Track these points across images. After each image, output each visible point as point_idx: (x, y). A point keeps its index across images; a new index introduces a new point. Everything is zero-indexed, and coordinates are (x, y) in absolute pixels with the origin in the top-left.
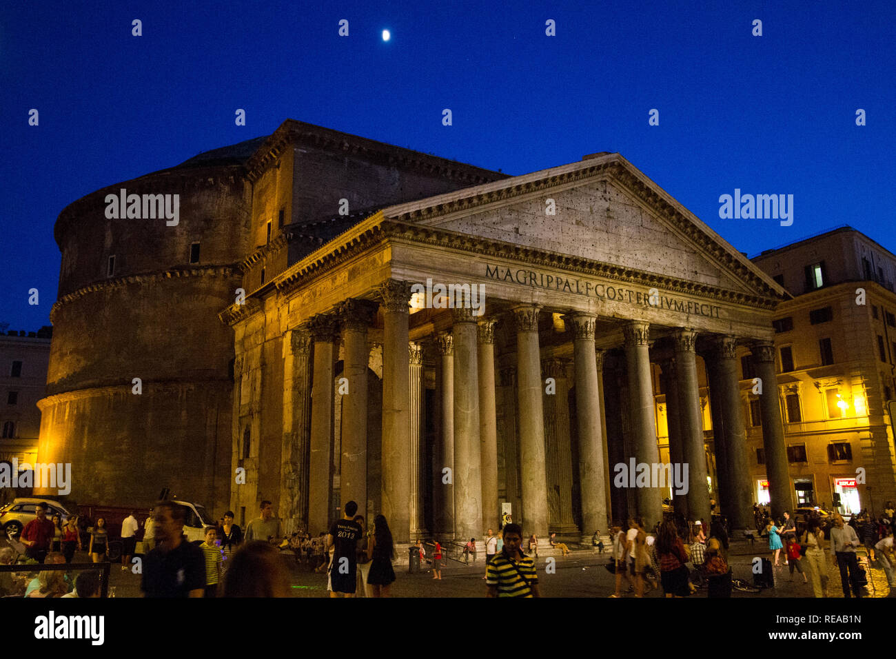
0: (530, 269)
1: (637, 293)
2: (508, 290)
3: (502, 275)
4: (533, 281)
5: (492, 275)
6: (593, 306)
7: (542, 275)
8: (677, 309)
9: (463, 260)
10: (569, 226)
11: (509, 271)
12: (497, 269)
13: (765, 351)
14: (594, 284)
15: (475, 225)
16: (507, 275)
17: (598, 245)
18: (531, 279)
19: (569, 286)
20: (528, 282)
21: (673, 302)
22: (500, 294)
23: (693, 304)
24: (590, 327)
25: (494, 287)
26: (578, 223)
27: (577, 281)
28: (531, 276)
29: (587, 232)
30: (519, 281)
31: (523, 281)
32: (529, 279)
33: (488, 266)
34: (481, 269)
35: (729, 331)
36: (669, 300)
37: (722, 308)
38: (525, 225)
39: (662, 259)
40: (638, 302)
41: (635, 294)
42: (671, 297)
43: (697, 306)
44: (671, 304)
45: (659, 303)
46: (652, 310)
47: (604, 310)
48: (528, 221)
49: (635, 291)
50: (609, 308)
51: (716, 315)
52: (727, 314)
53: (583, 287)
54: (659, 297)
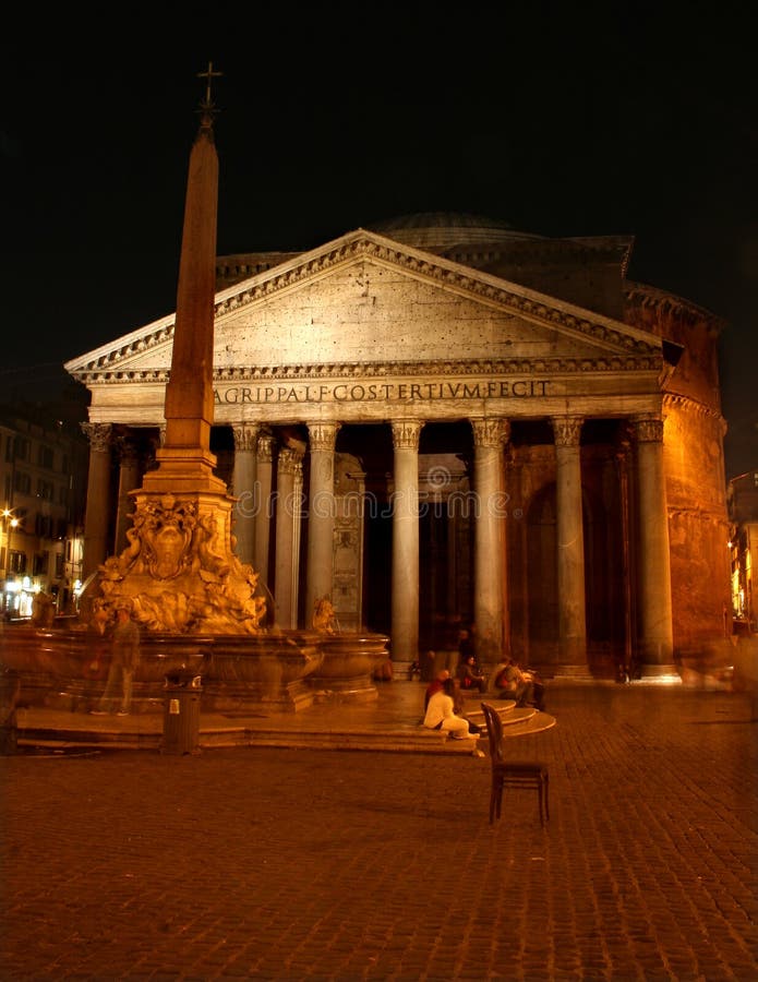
0: (242, 386)
1: (400, 386)
4: (246, 398)
6: (327, 411)
7: (259, 389)
8: (467, 395)
10: (302, 328)
13: (642, 427)
14: (331, 387)
18: (244, 396)
19: (295, 395)
20: (239, 400)
21: (462, 387)
24: (320, 436)
27: (307, 389)
28: (244, 393)
29: (328, 329)
30: (227, 401)
31: (233, 400)
32: (242, 396)
35: (563, 411)
36: (454, 387)
37: (554, 381)
38: (241, 341)
39: (448, 336)
40: (400, 397)
41: (397, 387)
42: (459, 381)
43: (505, 386)
44: (457, 390)
45: (436, 393)
46: (421, 404)
47: (343, 413)
48: (246, 334)
49: (396, 384)
50: (351, 412)
51: (541, 392)
52: (564, 388)
53: (315, 392)
54: (436, 385)
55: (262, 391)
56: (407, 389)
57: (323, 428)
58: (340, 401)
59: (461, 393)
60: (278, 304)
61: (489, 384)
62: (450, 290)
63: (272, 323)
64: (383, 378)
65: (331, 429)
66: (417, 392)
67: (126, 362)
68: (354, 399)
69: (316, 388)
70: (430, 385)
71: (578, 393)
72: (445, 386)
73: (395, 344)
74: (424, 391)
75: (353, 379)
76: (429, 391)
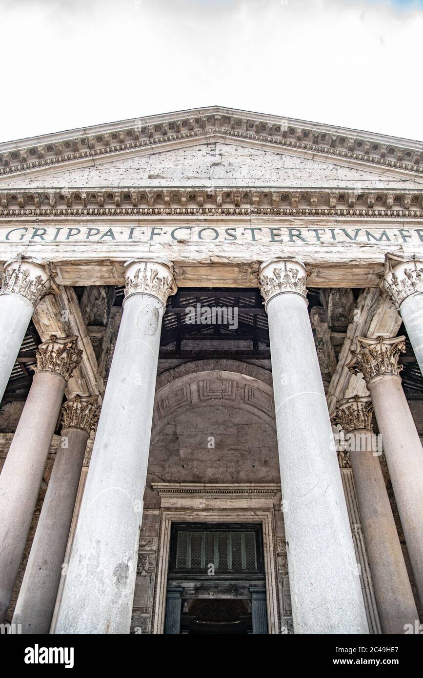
0: (35, 225)
1: (272, 230)
6: (159, 251)
7: (59, 230)
8: (372, 239)
10: (135, 181)
14: (168, 229)
20: (26, 239)
21: (362, 233)
23: (414, 233)
26: (151, 177)
28: (35, 233)
29: (169, 183)
30: (7, 240)
31: (15, 239)
32: (31, 235)
40: (274, 241)
41: (267, 231)
44: (356, 235)
45: (327, 237)
49: (265, 227)
50: (197, 251)
53: (143, 233)
54: (324, 230)
55: (65, 231)
56: (282, 233)
58: (182, 242)
59: (363, 239)
61: (401, 232)
64: (248, 218)
66: (299, 236)
68: (202, 240)
69: (146, 229)
70: (316, 230)
72: (338, 231)
74: (308, 234)
75: (202, 217)
76: (315, 235)
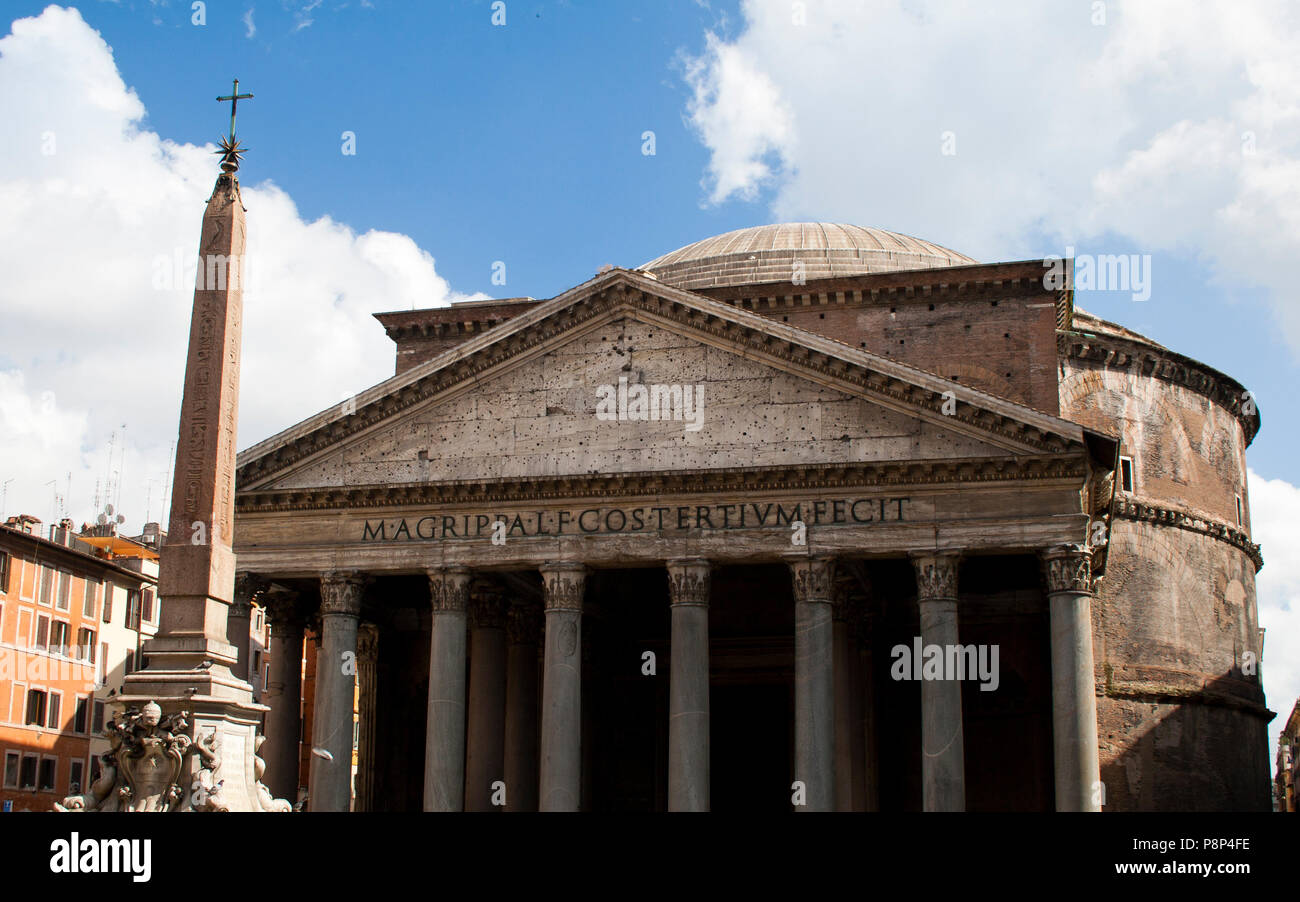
0: (442, 513)
1: (680, 509)
2: (398, 553)
3: (390, 533)
4: (448, 532)
5: (374, 536)
6: (569, 550)
7: (467, 517)
8: (782, 520)
9: (326, 522)
10: (532, 421)
11: (404, 523)
12: (382, 525)
13: (1053, 568)
14: (575, 513)
15: (349, 464)
16: (400, 530)
17: (592, 441)
18: (445, 528)
19: (521, 525)
20: (438, 534)
21: (774, 509)
22: (384, 562)
23: (830, 506)
24: (559, 587)
25: (373, 554)
26: (550, 411)
27: (540, 515)
28: (444, 523)
29: (571, 423)
30: (420, 536)
31: (429, 534)
32: (442, 528)
33: (367, 523)
34: (356, 528)
35: (929, 544)
36: (762, 507)
37: (917, 499)
38: (439, 444)
39: (753, 432)
40: (680, 527)
41: (674, 510)
42: (770, 501)
43: (840, 506)
44: (766, 515)
45: (735, 518)
46: (711, 536)
47: (594, 553)
48: (448, 434)
49: (673, 506)
50: (605, 549)
51: (896, 516)
52: (931, 508)
53: (551, 521)
54: (734, 506)
55: (473, 519)
56: (690, 513)
57: (563, 576)
58: (590, 534)
59: (772, 519)
60: (495, 387)
61: (816, 504)
62: (755, 359)
63: (487, 416)
64: (654, 497)
65: (575, 578)
66: (706, 518)
67: (269, 479)
68: (610, 530)
69: (553, 514)
70: (725, 508)
71: (954, 515)
72: (749, 507)
73: (671, 443)
74: (717, 515)
75: (608, 499)
76: (723, 516)
